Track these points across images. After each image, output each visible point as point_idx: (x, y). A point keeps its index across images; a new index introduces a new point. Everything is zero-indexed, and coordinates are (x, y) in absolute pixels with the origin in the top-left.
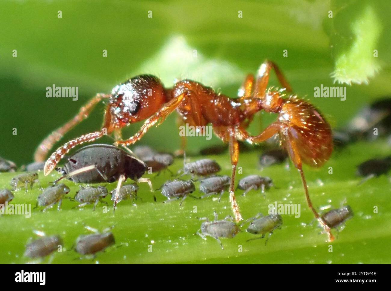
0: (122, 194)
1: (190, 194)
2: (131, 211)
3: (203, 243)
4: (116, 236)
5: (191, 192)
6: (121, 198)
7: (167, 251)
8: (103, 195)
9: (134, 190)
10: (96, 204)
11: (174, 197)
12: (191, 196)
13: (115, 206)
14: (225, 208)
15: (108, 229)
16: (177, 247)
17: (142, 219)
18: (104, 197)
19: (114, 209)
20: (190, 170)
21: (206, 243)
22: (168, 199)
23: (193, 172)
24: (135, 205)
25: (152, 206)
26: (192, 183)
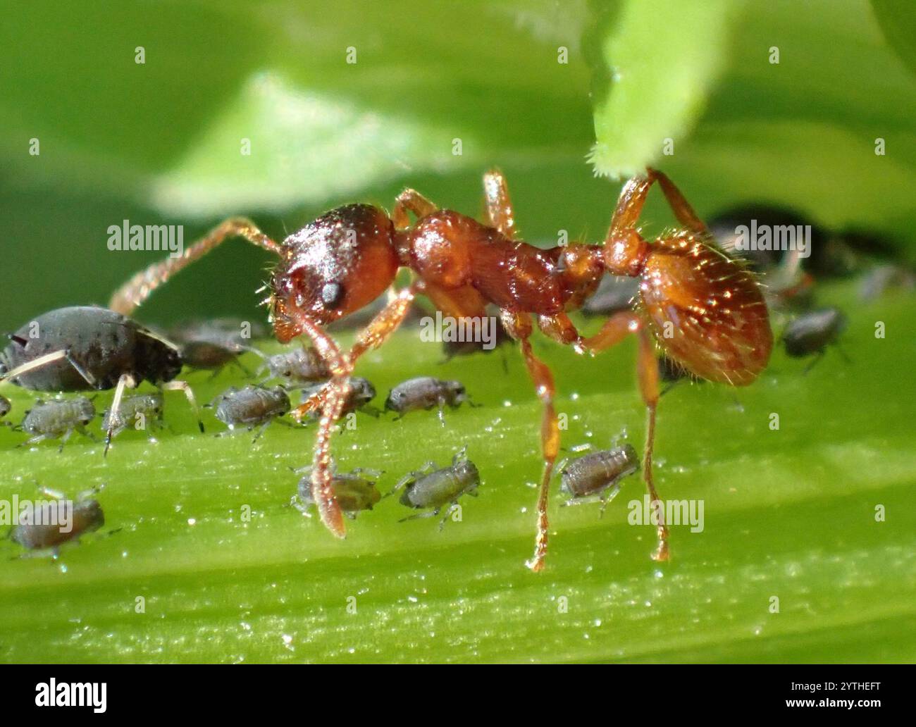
0: (124, 416)
1: (279, 417)
2: (145, 453)
3: (303, 525)
4: (106, 507)
5: (282, 414)
6: (122, 424)
7: (221, 542)
8: (84, 418)
9: (154, 408)
10: (66, 437)
11: (244, 424)
12: (283, 423)
13: (108, 444)
14: (355, 447)
15: (88, 494)
16: (245, 533)
17: (168, 472)
18: (86, 422)
19: (107, 449)
20: (281, 369)
21: (309, 524)
22: (228, 428)
23: (288, 374)
24: (153, 440)
25: (191, 442)
26: (283, 395)
